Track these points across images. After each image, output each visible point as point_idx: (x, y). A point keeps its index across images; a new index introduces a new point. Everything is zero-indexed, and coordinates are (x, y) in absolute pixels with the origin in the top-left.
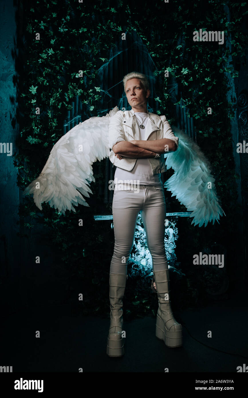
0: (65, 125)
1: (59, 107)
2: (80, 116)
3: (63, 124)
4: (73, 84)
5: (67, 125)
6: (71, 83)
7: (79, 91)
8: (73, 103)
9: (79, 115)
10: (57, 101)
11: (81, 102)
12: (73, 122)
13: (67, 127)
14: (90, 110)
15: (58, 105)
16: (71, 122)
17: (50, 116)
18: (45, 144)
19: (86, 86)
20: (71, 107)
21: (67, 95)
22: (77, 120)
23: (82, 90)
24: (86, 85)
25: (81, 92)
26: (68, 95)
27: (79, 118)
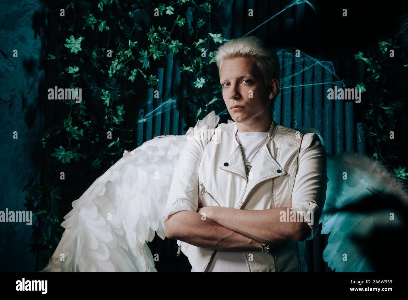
0: (142, 121)
1: (132, 78)
2: (175, 101)
3: (137, 117)
4: (160, 28)
5: (145, 120)
6: (156, 28)
7: (174, 43)
8: (161, 71)
9: (172, 97)
10: (126, 65)
11: (178, 68)
12: (158, 114)
13: (145, 124)
14: (196, 86)
15: (129, 74)
16: (154, 114)
17: (107, 102)
18: (95, 162)
19: (192, 32)
20: (156, 80)
21: (145, 54)
22: (167, 108)
23: (179, 42)
24: (191, 30)
25: (177, 47)
26: (149, 53)
27: (172, 105)
